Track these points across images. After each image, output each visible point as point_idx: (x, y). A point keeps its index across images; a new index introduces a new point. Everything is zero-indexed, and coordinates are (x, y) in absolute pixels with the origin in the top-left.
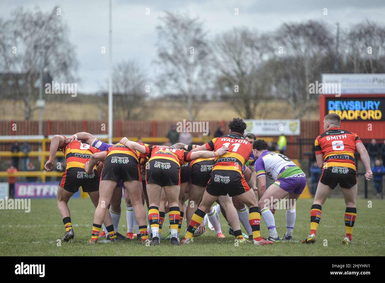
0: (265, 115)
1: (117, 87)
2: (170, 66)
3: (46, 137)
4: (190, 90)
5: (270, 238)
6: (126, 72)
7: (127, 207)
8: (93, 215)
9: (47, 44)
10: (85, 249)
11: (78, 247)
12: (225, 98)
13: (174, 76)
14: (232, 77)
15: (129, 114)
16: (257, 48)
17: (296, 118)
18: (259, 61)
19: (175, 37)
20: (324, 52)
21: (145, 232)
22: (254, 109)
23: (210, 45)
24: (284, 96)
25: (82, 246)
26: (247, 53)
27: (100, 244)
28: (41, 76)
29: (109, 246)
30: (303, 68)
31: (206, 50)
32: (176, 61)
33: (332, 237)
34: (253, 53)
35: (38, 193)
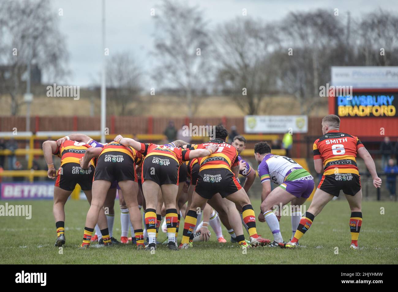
0: (270, 111)
1: (111, 81)
2: (168, 58)
3: (34, 133)
4: (189, 84)
5: (275, 242)
6: (120, 64)
7: (121, 209)
8: (84, 218)
9: (36, 33)
10: (76, 254)
11: (69, 251)
12: (227, 92)
13: (172, 69)
14: (234, 70)
15: (123, 109)
16: (262, 39)
17: (303, 114)
18: (264, 53)
19: (173, 26)
20: (334, 43)
21: (141, 236)
22: (258, 105)
23: (211, 35)
24: (290, 90)
25: (73, 251)
26: (251, 44)
27: (92, 248)
28: (29, 68)
29: (102, 250)
30: (311, 61)
31: (206, 40)
32: (174, 52)
33: (342, 242)
34: (257, 44)
35: (26, 194)
